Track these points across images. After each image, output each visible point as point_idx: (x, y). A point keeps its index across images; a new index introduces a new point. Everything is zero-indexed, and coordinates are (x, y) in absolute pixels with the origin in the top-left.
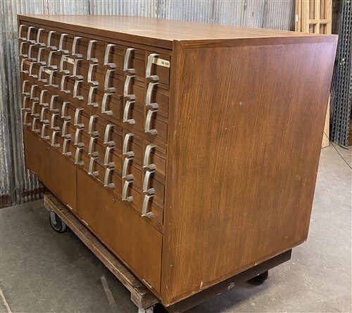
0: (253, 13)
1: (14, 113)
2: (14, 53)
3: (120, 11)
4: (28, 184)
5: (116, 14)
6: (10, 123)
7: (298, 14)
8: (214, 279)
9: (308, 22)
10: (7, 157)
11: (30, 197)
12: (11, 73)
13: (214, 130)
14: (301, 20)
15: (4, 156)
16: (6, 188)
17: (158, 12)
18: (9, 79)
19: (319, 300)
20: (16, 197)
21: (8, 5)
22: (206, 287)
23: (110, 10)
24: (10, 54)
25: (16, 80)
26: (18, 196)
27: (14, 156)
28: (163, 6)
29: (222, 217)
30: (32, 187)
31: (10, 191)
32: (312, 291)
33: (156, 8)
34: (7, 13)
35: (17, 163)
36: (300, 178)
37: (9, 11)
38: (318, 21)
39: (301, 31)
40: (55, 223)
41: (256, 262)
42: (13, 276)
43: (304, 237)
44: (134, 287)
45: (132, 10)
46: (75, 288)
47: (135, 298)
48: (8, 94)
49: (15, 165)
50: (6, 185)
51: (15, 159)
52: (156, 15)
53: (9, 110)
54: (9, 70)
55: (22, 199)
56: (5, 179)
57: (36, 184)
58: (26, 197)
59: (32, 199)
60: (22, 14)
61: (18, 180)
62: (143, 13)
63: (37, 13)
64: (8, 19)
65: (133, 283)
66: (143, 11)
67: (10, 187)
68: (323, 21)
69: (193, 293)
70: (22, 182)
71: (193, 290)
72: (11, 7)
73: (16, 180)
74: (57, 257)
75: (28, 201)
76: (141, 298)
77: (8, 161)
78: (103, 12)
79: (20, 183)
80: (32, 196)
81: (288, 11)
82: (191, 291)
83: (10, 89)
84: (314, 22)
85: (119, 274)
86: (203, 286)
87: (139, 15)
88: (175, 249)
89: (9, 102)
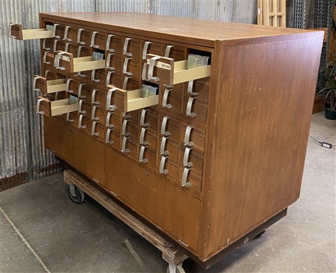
0: (225, 8)
1: (32, 99)
2: (33, 46)
3: (120, 8)
4: (43, 162)
5: (117, 11)
6: (28, 107)
7: (260, 8)
8: (237, 236)
9: (268, 14)
10: (26, 138)
11: (44, 173)
12: (31, 63)
13: (242, 111)
14: (263, 13)
15: (23, 138)
16: (24, 166)
17: (151, 8)
18: (29, 69)
19: (309, 247)
20: (33, 173)
21: (29, 4)
22: (231, 243)
23: (113, 8)
24: (30, 47)
25: (35, 70)
26: (34, 173)
27: (32, 137)
28: (154, 3)
29: (244, 183)
30: (46, 164)
31: (28, 169)
32: (301, 240)
33: (149, 5)
34: (28, 11)
35: (34, 143)
36: (296, 147)
37: (30, 10)
38: (275, 13)
39: (263, 24)
40: (74, 195)
41: (265, 219)
42: (47, 245)
43: (298, 196)
44: (165, 247)
45: (130, 7)
46: (104, 252)
47: (166, 257)
48: (28, 83)
49: (32, 145)
50: (24, 164)
51: (32, 140)
52: (149, 11)
53: (28, 97)
54: (29, 61)
55: (38, 175)
56: (24, 158)
57: (50, 161)
58: (41, 174)
59: (46, 175)
60: (44, 12)
61: (35, 158)
62: (138, 9)
63: (53, 11)
64: (28, 16)
65: (165, 244)
66: (139, 8)
67: (28, 165)
68: (280, 14)
69: (223, 248)
70: (38, 160)
71: (223, 246)
72: (31, 6)
73: (33, 158)
74: (82, 226)
75: (43, 176)
76: (173, 256)
77: (26, 142)
78: (107, 9)
79: (36, 161)
80: (46, 172)
81: (251, 6)
82: (221, 247)
83: (29, 78)
84: (273, 15)
85: (149, 237)
86: (230, 241)
87: (136, 11)
88: (212, 212)
89: (28, 89)
